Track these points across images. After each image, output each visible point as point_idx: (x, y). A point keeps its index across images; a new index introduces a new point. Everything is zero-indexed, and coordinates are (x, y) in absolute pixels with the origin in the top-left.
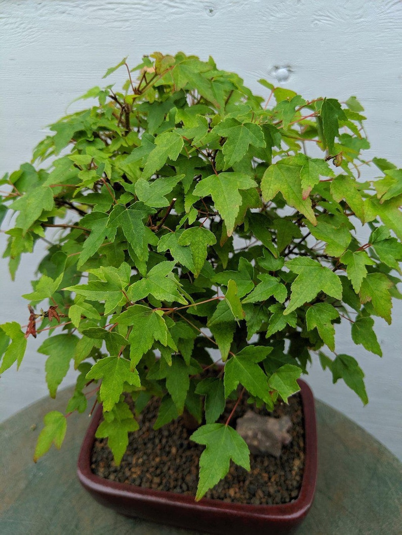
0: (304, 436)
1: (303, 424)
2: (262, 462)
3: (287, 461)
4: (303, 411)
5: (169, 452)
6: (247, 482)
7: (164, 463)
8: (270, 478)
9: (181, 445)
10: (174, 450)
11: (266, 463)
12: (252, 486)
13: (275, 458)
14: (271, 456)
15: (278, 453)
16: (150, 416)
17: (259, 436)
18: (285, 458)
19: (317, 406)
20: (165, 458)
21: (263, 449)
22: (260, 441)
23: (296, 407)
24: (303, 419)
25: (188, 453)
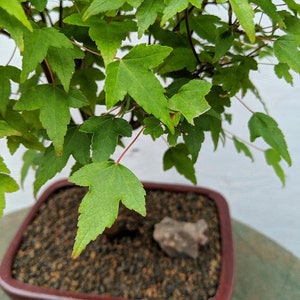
0: (220, 240)
1: (219, 229)
2: (180, 264)
3: (204, 262)
4: (218, 218)
5: (88, 257)
6: (165, 283)
7: (83, 268)
8: (187, 278)
9: (101, 250)
10: (93, 255)
11: (183, 264)
12: (169, 287)
13: (192, 259)
14: (188, 258)
15: (195, 254)
16: (72, 226)
17: (176, 237)
18: (202, 259)
19: (233, 223)
20: (84, 263)
21: (180, 250)
22: (177, 242)
23: (212, 214)
24: (219, 226)
25: (107, 257)
